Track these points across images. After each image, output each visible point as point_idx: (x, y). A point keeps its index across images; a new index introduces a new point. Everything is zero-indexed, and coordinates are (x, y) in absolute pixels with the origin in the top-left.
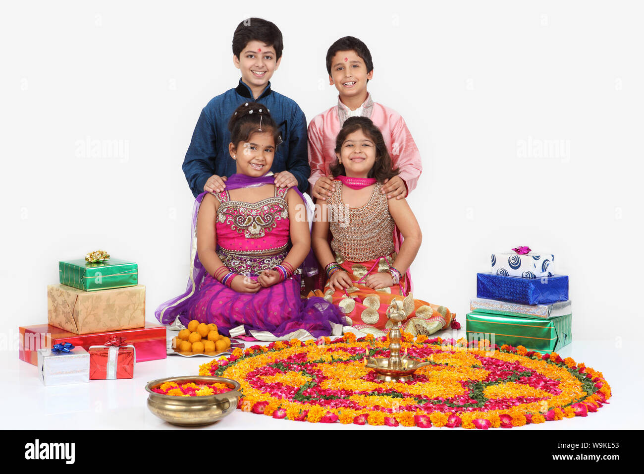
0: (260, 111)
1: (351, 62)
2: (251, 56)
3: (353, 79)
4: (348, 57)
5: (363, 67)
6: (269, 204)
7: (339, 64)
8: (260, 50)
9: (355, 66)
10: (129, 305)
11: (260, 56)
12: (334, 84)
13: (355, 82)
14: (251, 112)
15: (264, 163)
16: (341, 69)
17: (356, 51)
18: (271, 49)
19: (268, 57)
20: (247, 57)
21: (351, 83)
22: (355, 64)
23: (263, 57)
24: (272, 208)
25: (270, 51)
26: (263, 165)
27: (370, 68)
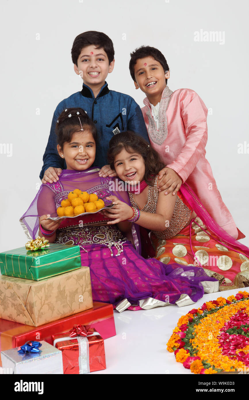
0: (78, 113)
1: (150, 66)
2: (86, 60)
3: (154, 79)
4: (146, 63)
5: (160, 68)
6: (98, 190)
7: (140, 70)
8: (92, 53)
9: (154, 69)
10: (78, 289)
11: (93, 58)
12: (139, 88)
13: (156, 82)
14: (70, 116)
15: (87, 157)
16: (142, 73)
17: (153, 56)
18: (102, 51)
19: (100, 60)
20: (83, 61)
21: (153, 83)
22: (154, 67)
23: (97, 60)
24: (101, 194)
25: (101, 53)
26: (87, 159)
27: (166, 68)
